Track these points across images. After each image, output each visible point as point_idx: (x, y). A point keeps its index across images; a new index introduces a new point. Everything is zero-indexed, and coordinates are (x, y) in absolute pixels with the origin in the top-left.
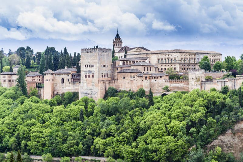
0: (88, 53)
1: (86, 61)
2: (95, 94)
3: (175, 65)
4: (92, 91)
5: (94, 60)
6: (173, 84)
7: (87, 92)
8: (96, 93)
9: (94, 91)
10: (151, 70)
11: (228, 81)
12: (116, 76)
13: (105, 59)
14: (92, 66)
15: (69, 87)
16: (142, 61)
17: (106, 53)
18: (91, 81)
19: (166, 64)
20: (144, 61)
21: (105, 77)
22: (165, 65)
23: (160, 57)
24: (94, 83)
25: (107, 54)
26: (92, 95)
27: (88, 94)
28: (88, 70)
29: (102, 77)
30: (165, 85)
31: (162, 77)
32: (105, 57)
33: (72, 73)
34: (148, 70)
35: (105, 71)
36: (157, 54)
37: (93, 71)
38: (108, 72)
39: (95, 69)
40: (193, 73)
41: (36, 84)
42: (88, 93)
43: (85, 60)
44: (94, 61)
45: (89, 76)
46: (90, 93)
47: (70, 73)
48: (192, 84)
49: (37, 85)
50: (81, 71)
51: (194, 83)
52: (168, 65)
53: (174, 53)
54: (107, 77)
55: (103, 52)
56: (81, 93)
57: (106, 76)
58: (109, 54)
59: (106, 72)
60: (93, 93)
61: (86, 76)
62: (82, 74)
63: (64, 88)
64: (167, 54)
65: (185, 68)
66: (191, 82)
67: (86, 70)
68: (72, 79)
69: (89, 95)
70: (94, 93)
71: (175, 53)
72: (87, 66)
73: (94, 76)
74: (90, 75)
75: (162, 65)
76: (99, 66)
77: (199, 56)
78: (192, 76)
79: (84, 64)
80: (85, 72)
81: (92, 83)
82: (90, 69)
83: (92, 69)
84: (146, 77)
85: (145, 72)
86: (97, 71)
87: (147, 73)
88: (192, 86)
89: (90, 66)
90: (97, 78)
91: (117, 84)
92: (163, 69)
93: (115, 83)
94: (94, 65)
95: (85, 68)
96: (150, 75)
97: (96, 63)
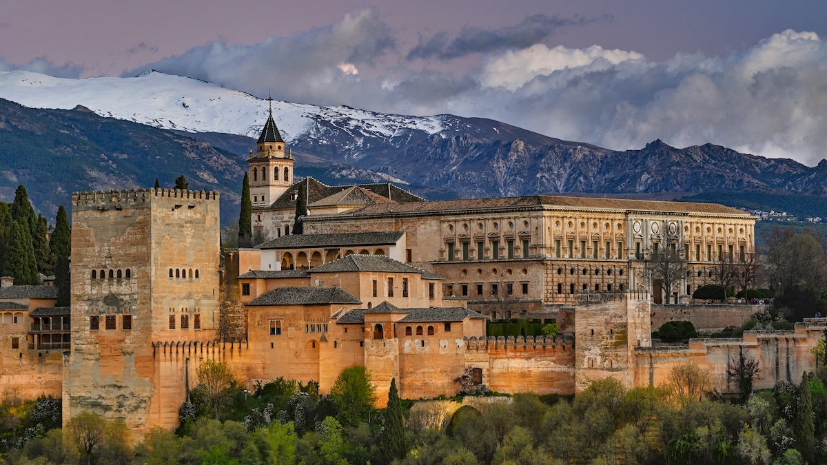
0: (106, 214)
1: (97, 249)
2: (137, 408)
3: (525, 271)
4: (122, 391)
5: (132, 244)
6: (506, 360)
7: (100, 397)
8: (143, 405)
9: (132, 394)
10: (405, 294)
11: (755, 343)
12: (240, 322)
13: (189, 240)
14: (124, 274)
15: (19, 373)
16: (372, 249)
17: (190, 213)
18: (118, 346)
19: (482, 267)
20: (379, 252)
21: (185, 324)
22: (480, 271)
23: (459, 229)
24: (131, 354)
25: (198, 216)
26: (124, 412)
27: (107, 408)
28: (106, 292)
29: (172, 326)
30: (467, 364)
31: (453, 326)
32: (189, 231)
34: (391, 294)
35: (189, 297)
36: (442, 218)
37: (127, 298)
38: (203, 301)
39: (135, 288)
40: (593, 307)
42: (104, 402)
43: (93, 246)
44: (133, 250)
45: (111, 324)
46: (113, 403)
47: (25, 308)
48: (593, 361)
50: (73, 299)
51: (602, 355)
52: (495, 270)
53: (518, 214)
54: (197, 325)
55: (178, 207)
56: (72, 405)
57: (191, 322)
58: (208, 218)
59: (189, 304)
60: (126, 403)
61: (95, 324)
62: (80, 311)
64: (490, 216)
65: (572, 286)
66: (586, 353)
67: (94, 292)
68: (33, 335)
69: (109, 414)
70: (132, 402)
71: (526, 214)
72: (103, 273)
73: (134, 324)
74: (114, 318)
75: (465, 271)
76: (157, 272)
77: (645, 228)
78: (591, 320)
79: (85, 267)
80: (91, 301)
81: (124, 354)
82: (115, 289)
83: (123, 289)
84: (379, 327)
85: (376, 303)
86: (147, 300)
87: (385, 309)
88: (592, 367)
89: (115, 275)
90: (148, 330)
91: (243, 360)
92: (471, 288)
93: (236, 353)
94: (134, 269)
95: (92, 285)
96: (396, 318)
97: (144, 260)
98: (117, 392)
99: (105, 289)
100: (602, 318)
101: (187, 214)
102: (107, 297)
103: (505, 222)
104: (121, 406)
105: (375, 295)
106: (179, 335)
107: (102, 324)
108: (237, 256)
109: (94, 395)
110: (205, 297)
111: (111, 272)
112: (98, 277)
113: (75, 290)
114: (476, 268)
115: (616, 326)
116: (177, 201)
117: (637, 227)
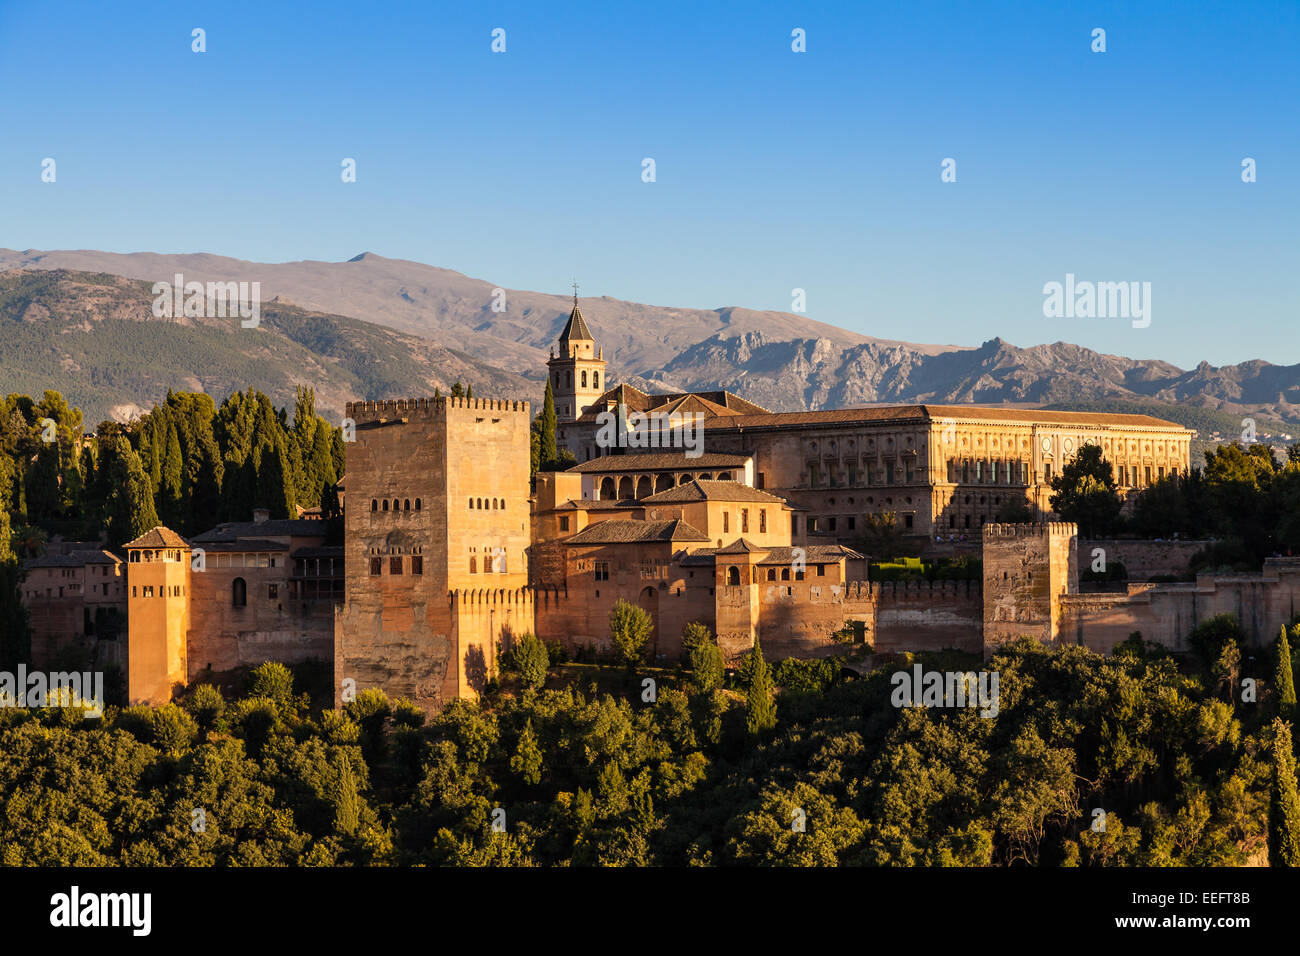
1: (378, 473)
2: (428, 673)
3: (909, 500)
4: (411, 652)
5: (423, 467)
6: (895, 612)
7: (383, 659)
8: (437, 669)
9: (423, 655)
10: (763, 529)
11: (1213, 590)
12: (556, 565)
13: (492, 462)
14: (413, 505)
15: (278, 629)
16: (716, 474)
17: (494, 428)
18: (406, 594)
19: (853, 495)
20: (725, 476)
21: (488, 568)
22: (852, 500)
23: (825, 447)
24: (422, 604)
25: (504, 432)
26: (412, 678)
27: (391, 673)
28: (389, 528)
29: (473, 570)
30: (846, 617)
31: (826, 568)
32: (493, 451)
33: (293, 549)
34: (745, 529)
35: (493, 533)
36: (804, 434)
37: (416, 535)
38: (511, 539)
39: (427, 523)
40: (1006, 545)
41: (87, 612)
42: (388, 666)
43: (373, 469)
44: (424, 475)
45: (396, 568)
46: (400, 667)
47: (285, 548)
48: (1005, 613)
49: (93, 619)
50: (347, 538)
51: (1018, 605)
52: (871, 500)
53: (900, 429)
54: (503, 569)
55: (480, 420)
56: (347, 669)
58: (516, 434)
59: (493, 543)
60: (415, 667)
61: (376, 566)
62: (356, 552)
63: (249, 638)
64: (864, 431)
65: (967, 518)
66: (997, 602)
67: (375, 527)
68: (295, 581)
69: (394, 680)
70: (423, 665)
71: (910, 428)
72: (386, 504)
73: (425, 567)
74: (400, 560)
75: (833, 501)
76: (455, 503)
77: (1056, 446)
78: (1003, 561)
79: (364, 496)
80: (372, 539)
81: (413, 605)
82: (400, 523)
83: (411, 524)
84: (734, 571)
85: (728, 541)
86: (442, 537)
87: (742, 549)
88: (1004, 620)
89: (402, 506)
90: (442, 574)
91: (561, 612)
92: (840, 521)
93: (552, 603)
94: (425, 499)
95: (373, 519)
96: (755, 558)
97: (439, 486)
98: (404, 653)
99: (389, 523)
100: (1019, 559)
101: (488, 429)
102: (390, 535)
103: (884, 439)
104: (409, 670)
105: (726, 530)
106: (481, 582)
107: (386, 568)
108: (552, 483)
109: (375, 657)
110: (514, 533)
111: (397, 503)
112: (380, 508)
113: (351, 526)
114: (846, 497)
115: (1036, 568)
116: (479, 413)
117: (1047, 444)
